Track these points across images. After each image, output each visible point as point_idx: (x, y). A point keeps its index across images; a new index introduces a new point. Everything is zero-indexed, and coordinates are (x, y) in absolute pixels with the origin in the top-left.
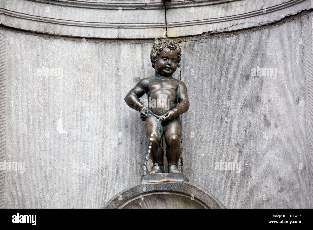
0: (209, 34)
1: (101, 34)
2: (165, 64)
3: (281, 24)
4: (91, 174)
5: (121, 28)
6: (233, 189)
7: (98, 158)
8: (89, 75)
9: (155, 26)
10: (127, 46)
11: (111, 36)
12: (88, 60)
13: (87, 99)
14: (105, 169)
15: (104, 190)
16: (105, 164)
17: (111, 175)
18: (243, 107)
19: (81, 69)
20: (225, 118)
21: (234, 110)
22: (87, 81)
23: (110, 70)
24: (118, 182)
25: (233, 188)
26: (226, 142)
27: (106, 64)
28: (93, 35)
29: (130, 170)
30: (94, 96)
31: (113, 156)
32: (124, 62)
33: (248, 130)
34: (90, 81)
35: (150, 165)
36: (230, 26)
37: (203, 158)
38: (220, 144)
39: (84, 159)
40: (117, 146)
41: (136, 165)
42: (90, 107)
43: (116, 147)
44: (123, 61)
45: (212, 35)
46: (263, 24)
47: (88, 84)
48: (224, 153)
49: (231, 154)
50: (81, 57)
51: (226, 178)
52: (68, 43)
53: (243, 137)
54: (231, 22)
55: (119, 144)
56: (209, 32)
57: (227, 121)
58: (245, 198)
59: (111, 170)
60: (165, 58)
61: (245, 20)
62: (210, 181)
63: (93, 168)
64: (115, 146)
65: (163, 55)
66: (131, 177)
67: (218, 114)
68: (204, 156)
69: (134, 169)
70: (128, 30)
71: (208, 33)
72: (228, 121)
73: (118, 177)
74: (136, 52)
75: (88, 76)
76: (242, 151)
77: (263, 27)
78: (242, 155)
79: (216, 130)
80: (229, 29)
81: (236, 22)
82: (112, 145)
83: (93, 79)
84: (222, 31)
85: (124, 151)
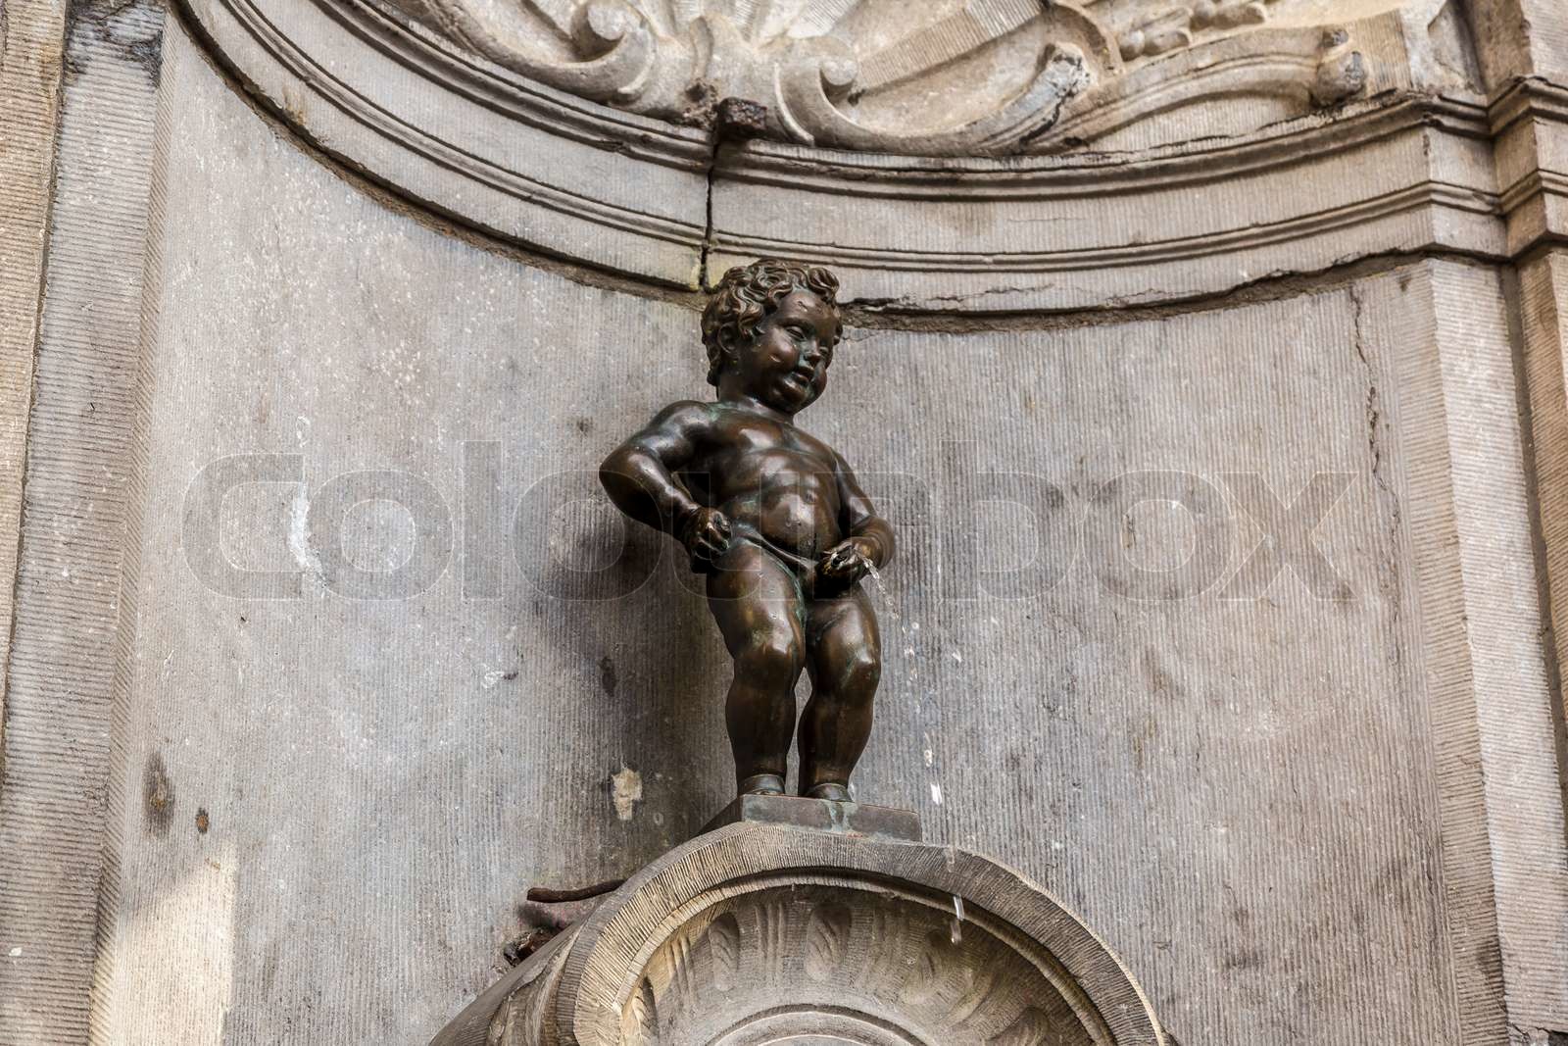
0: (880, 309)
1: (464, 202)
2: (798, 353)
3: (1226, 306)
4: (398, 780)
5: (535, 202)
7: (425, 718)
8: (405, 352)
9: (664, 229)
10: (546, 281)
12: (405, 292)
13: (395, 452)
14: (449, 772)
15: (442, 867)
16: (449, 749)
17: (470, 807)
18: (1033, 611)
19: (381, 317)
20: (949, 646)
21: (993, 620)
22: (400, 375)
23: (483, 360)
24: (497, 842)
26: (953, 746)
27: (470, 332)
29: (548, 801)
30: (420, 446)
31: (482, 726)
32: (536, 340)
33: (1061, 708)
34: (408, 378)
35: (626, 796)
36: (973, 292)
39: (375, 705)
40: (498, 685)
41: (569, 782)
43: (493, 689)
44: (532, 336)
45: (894, 317)
46: (1133, 301)
47: (401, 388)
49: (980, 796)
50: (383, 267)
52: (346, 194)
53: (1037, 734)
54: (982, 277)
55: (505, 677)
56: (882, 302)
57: (959, 659)
59: (474, 786)
60: (796, 329)
61: (1047, 278)
63: (406, 758)
64: (493, 681)
65: (793, 316)
66: (550, 834)
67: (917, 626)
69: (562, 796)
70: (561, 218)
71: (875, 306)
72: (963, 663)
73: (499, 818)
74: (581, 316)
75: (402, 358)
76: (1031, 788)
77: (1131, 311)
78: (1034, 806)
79: (906, 691)
80: (974, 304)
81: (1003, 280)
82: (478, 675)
83: (422, 375)
84: (937, 306)
85: (525, 714)
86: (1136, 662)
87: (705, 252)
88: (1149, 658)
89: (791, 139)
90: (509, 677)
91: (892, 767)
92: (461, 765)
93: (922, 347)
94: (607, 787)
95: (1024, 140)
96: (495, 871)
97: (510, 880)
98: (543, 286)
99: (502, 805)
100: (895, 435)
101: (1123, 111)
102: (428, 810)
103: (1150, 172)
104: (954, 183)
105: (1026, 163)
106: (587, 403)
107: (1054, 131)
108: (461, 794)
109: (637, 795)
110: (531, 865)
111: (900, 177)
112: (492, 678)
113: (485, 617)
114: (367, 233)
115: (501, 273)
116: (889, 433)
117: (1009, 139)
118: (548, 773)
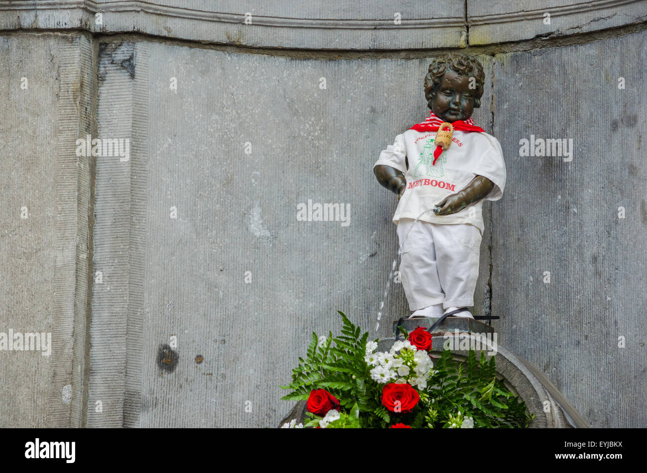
0: (548, 38)
1: (340, 42)
2: (449, 103)
4: (316, 313)
5: (379, 29)
6: (584, 347)
8: (315, 122)
9: (443, 23)
10: (391, 63)
11: (359, 45)
12: (313, 94)
16: (343, 294)
17: (353, 316)
19: (300, 111)
20: (572, 205)
22: (312, 134)
23: (357, 113)
25: (583, 345)
26: (572, 254)
27: (350, 101)
28: (324, 43)
29: (392, 306)
30: (324, 163)
32: (385, 94)
33: (612, 232)
34: (316, 134)
36: (586, 23)
37: (530, 284)
38: (563, 258)
39: (303, 284)
40: (367, 260)
42: (317, 184)
43: (364, 262)
44: (383, 93)
47: (312, 140)
48: (569, 275)
49: (582, 277)
51: (571, 325)
52: (276, 61)
54: (588, 14)
55: (370, 256)
56: (549, 34)
57: (576, 211)
58: (604, 364)
60: (448, 91)
61: (614, 10)
62: (542, 329)
63: (320, 302)
64: (364, 259)
65: (445, 86)
67: (560, 197)
68: (532, 280)
69: (399, 304)
71: (546, 36)
72: (577, 213)
75: (313, 125)
76: (601, 272)
78: (601, 280)
79: (555, 229)
80: (586, 29)
81: (596, 15)
82: (357, 258)
83: (324, 130)
84: (571, 32)
85: (381, 270)
86: (638, 207)
87: (467, 28)
88: (643, 205)
90: (372, 256)
91: (548, 267)
92: (349, 299)
93: (567, 53)
98: (389, 66)
99: (369, 312)
100: (554, 102)
102: (332, 322)
106: (411, 118)
108: (349, 311)
113: (360, 232)
114: (289, 75)
115: (366, 69)
116: (552, 101)
118: (392, 294)
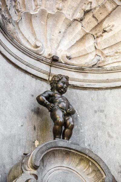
3: (119, 88)
4: (7, 136)
5: (27, 66)
7: (11, 129)
9: (44, 72)
12: (11, 74)
13: (8, 94)
14: (13, 136)
15: (12, 148)
16: (14, 133)
18: (92, 126)
19: (7, 76)
21: (87, 127)
22: (9, 84)
23: (20, 85)
24: (19, 147)
27: (18, 81)
29: (26, 143)
31: (18, 131)
32: (27, 84)
33: (96, 139)
39: (5, 125)
41: (29, 141)
45: (74, 87)
50: (8, 70)
52: (4, 60)
53: (93, 142)
54: (86, 83)
59: (17, 139)
61: (95, 83)
63: (8, 133)
65: (63, 81)
66: (26, 147)
67: (76, 127)
71: (72, 85)
72: (83, 132)
73: (20, 144)
74: (33, 82)
77: (107, 88)
80: (85, 86)
81: (89, 83)
82: (18, 125)
84: (80, 86)
85: (24, 131)
86: (106, 133)
87: (49, 76)
88: (108, 133)
89: (61, 63)
90: (22, 126)
93: (78, 91)
94: (34, 142)
95: (93, 66)
96: (19, 150)
97: (21, 152)
98: (28, 77)
99: (20, 142)
101: (106, 63)
102: (11, 141)
103: (110, 70)
104: (83, 70)
105: (93, 68)
106: (33, 93)
107: (97, 65)
108: (15, 139)
109: (38, 144)
110: (24, 150)
111: (76, 69)
112: (20, 125)
113: (19, 117)
114: (6, 65)
115: (23, 74)
117: (91, 65)
118: (26, 139)
